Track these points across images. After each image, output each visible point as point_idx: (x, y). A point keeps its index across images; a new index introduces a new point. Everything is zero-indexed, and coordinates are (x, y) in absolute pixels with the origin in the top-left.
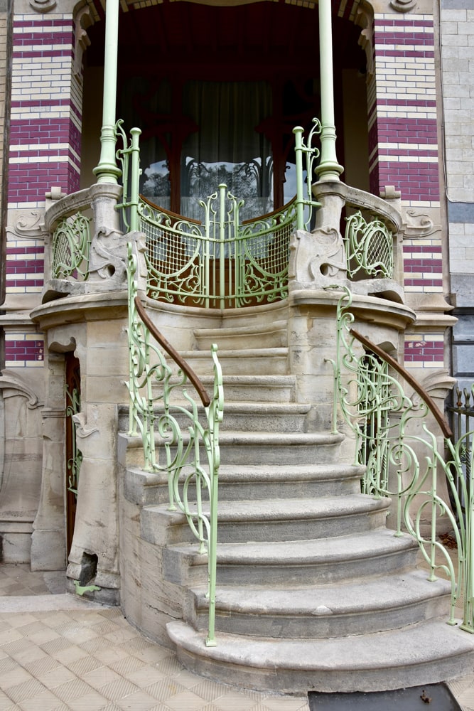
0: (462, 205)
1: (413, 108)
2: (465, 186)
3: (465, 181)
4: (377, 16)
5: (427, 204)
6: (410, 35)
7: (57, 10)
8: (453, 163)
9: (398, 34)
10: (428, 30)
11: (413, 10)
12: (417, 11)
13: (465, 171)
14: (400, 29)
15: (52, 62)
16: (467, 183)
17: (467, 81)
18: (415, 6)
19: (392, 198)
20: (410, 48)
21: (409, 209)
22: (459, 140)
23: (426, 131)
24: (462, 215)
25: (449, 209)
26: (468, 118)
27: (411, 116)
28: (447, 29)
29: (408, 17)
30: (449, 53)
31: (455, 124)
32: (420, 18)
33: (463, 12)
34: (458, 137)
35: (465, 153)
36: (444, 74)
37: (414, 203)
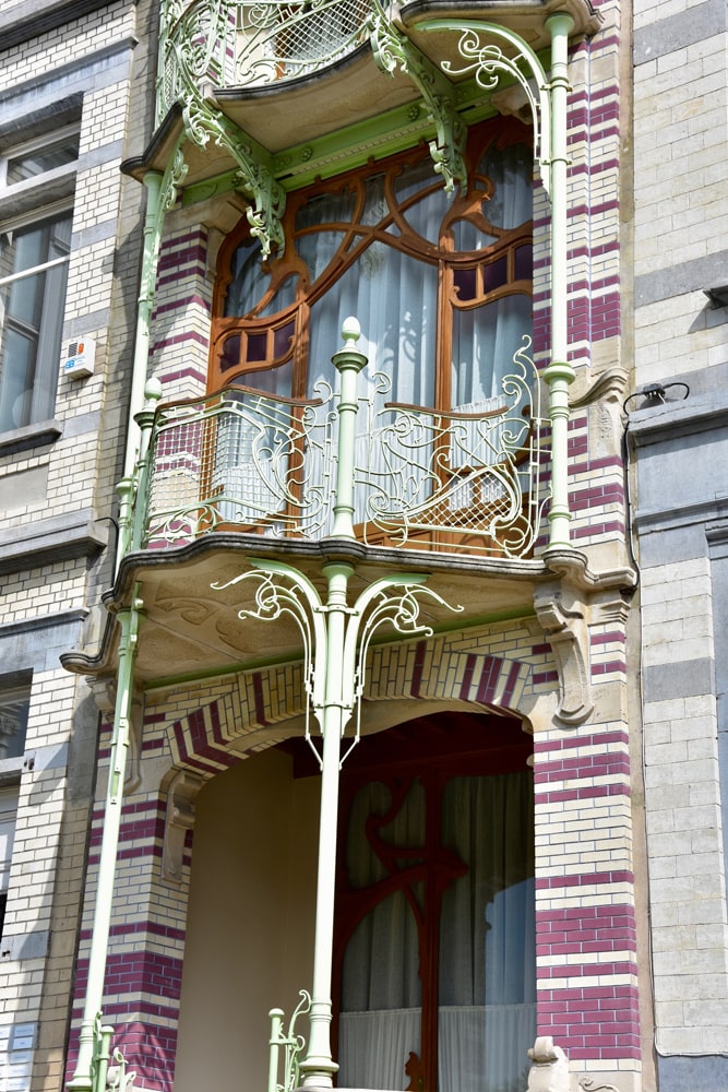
0: (683, 1060)
1: (590, 889)
2: (688, 1023)
3: (686, 1014)
4: (538, 738)
5: (611, 1064)
6: (586, 760)
7: (142, 788)
8: (666, 979)
9: (570, 763)
10: (614, 747)
11: (591, 718)
12: (597, 720)
13: (686, 993)
14: (572, 753)
15: (131, 867)
16: (690, 1017)
17: (687, 823)
18: (591, 711)
19: (548, 1061)
20: (587, 782)
21: (581, 1076)
22: (674, 934)
23: (609, 927)
24: (682, 1082)
25: (661, 1070)
26: (690, 891)
27: (587, 903)
28: (654, 734)
29: (583, 731)
30: (657, 776)
31: (667, 905)
32: (601, 729)
33: (679, 702)
34: (673, 929)
35: (685, 958)
36: (649, 815)
37: (593, 1064)
